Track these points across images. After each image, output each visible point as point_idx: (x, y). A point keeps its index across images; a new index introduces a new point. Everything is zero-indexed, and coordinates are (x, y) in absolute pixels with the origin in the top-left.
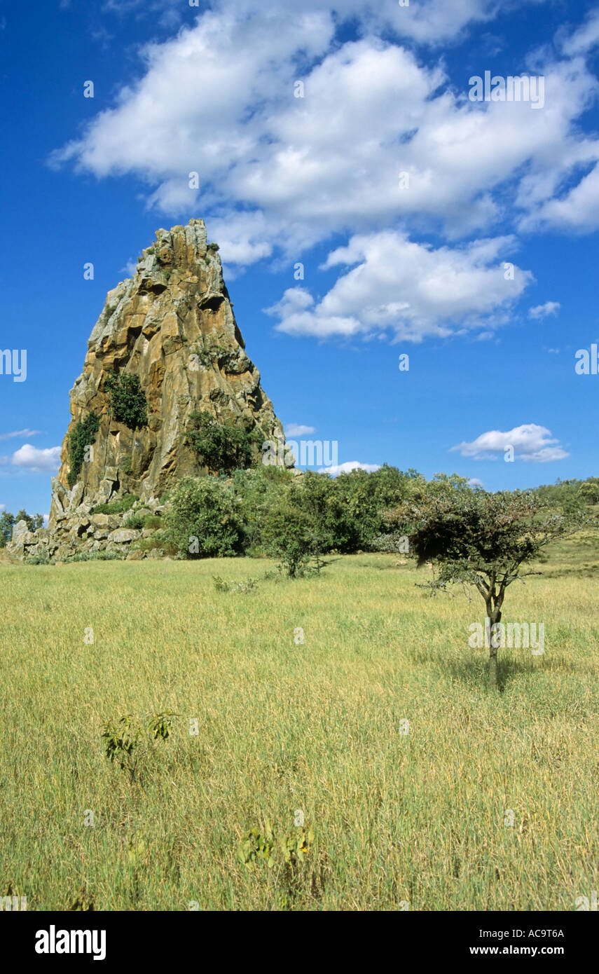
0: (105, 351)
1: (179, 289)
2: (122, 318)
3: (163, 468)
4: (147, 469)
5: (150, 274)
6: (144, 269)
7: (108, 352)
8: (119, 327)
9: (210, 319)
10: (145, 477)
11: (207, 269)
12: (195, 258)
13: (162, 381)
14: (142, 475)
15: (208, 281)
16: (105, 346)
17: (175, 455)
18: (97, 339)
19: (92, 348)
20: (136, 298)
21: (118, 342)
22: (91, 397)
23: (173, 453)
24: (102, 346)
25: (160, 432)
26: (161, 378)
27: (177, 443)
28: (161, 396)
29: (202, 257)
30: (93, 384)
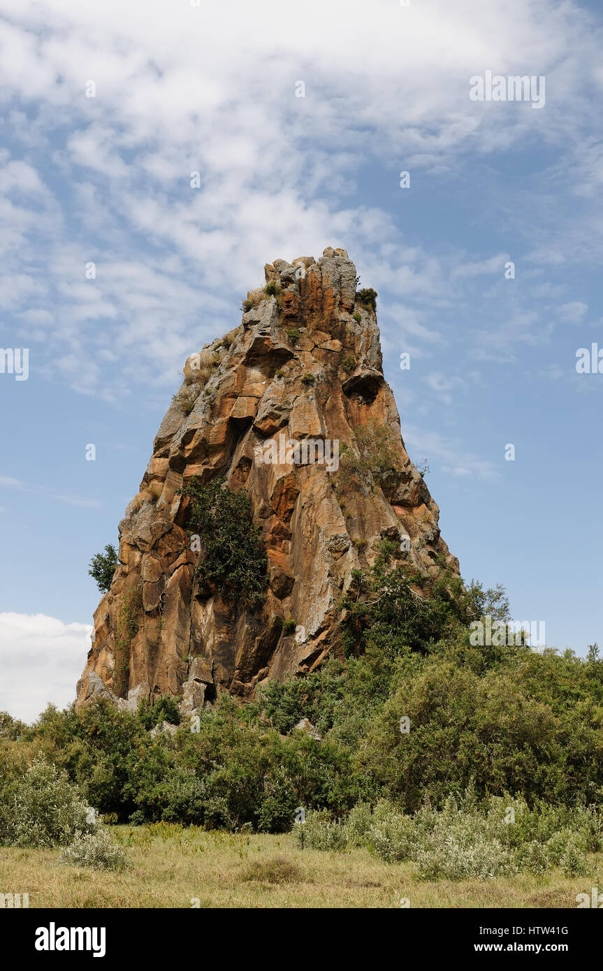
0: (187, 455)
1: (313, 359)
2: (218, 403)
3: (301, 664)
4: (265, 665)
5: (268, 330)
6: (257, 322)
7: (192, 460)
8: (212, 416)
9: (363, 413)
10: (260, 679)
11: (358, 330)
12: (337, 309)
13: (292, 511)
14: (255, 674)
15: (358, 349)
16: (187, 447)
17: (325, 642)
18: (172, 435)
19: (162, 450)
20: (241, 369)
21: (212, 441)
22: (161, 533)
23: (322, 636)
24: (182, 448)
25: (288, 599)
26: (291, 506)
27: (330, 619)
28: (289, 536)
29: (347, 310)
30: (164, 511)
